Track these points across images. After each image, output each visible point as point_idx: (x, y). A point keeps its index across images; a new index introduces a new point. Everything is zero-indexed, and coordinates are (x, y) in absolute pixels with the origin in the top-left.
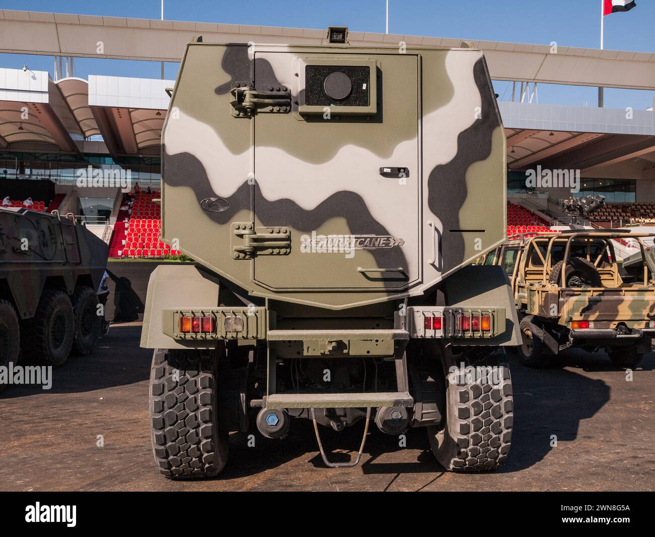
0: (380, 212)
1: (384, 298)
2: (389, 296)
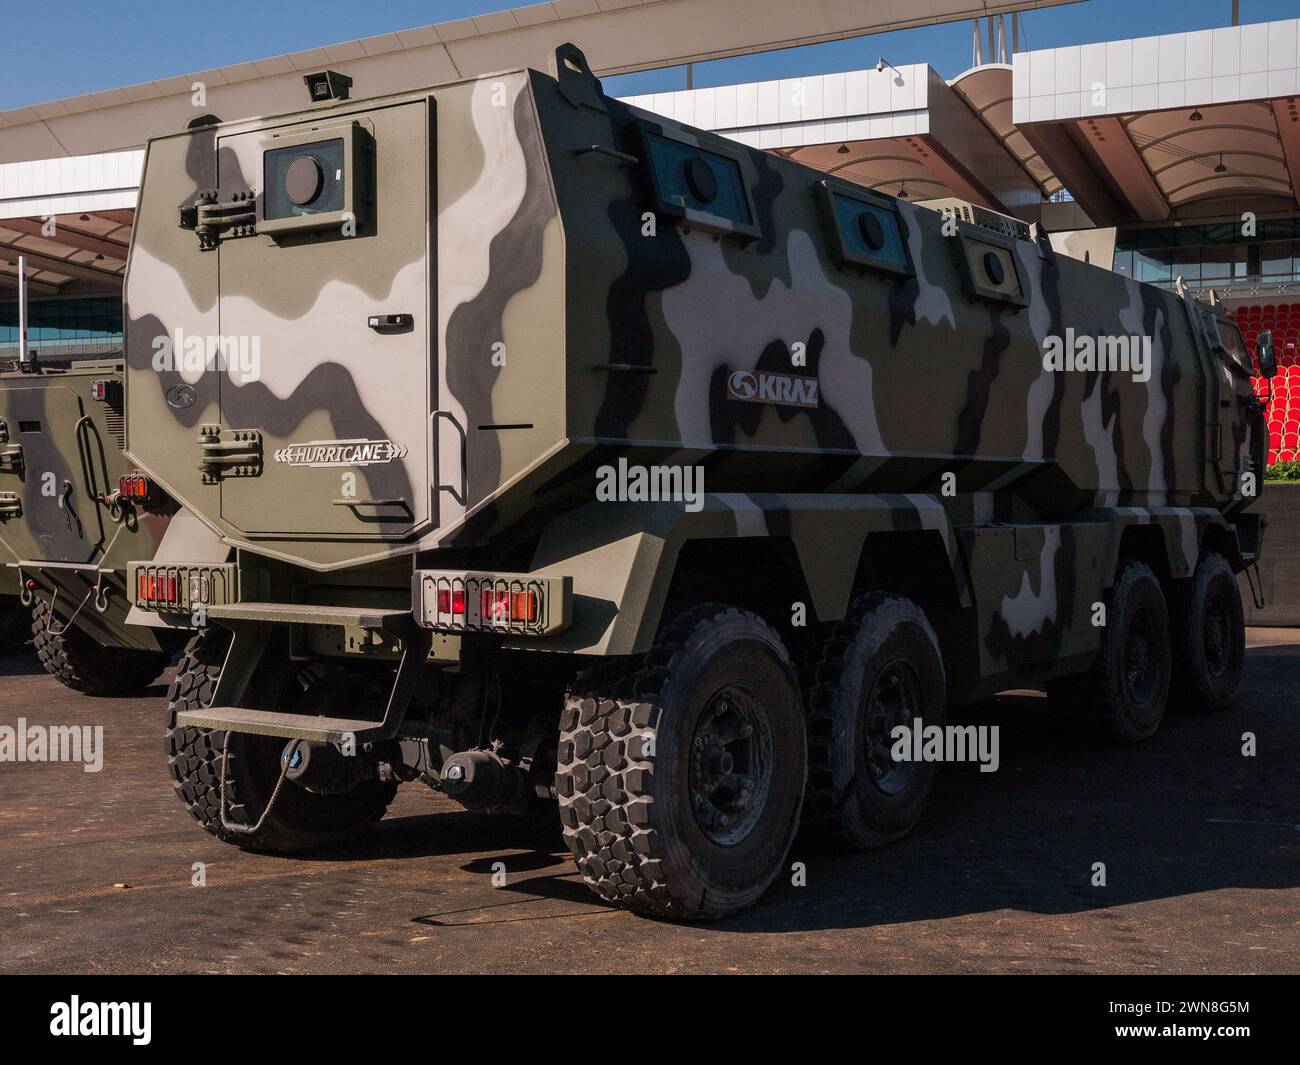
0: (377, 401)
1: (383, 553)
2: (392, 548)
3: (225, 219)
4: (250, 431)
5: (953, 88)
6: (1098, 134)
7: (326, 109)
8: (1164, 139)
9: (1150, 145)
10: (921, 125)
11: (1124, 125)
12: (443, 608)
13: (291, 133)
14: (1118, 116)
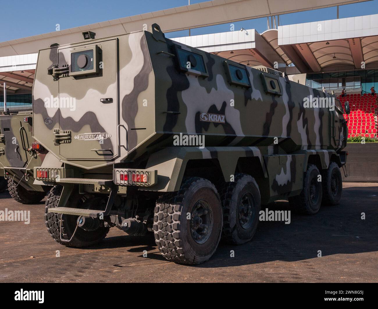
1: (105, 164)
2: (107, 163)
3: (60, 72)
4: (68, 131)
5: (262, 36)
6: (301, 48)
7: (88, 41)
8: (319, 49)
9: (315, 51)
10: (253, 46)
11: (308, 46)
12: (122, 179)
13: (79, 48)
14: (307, 43)
